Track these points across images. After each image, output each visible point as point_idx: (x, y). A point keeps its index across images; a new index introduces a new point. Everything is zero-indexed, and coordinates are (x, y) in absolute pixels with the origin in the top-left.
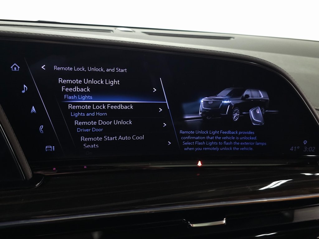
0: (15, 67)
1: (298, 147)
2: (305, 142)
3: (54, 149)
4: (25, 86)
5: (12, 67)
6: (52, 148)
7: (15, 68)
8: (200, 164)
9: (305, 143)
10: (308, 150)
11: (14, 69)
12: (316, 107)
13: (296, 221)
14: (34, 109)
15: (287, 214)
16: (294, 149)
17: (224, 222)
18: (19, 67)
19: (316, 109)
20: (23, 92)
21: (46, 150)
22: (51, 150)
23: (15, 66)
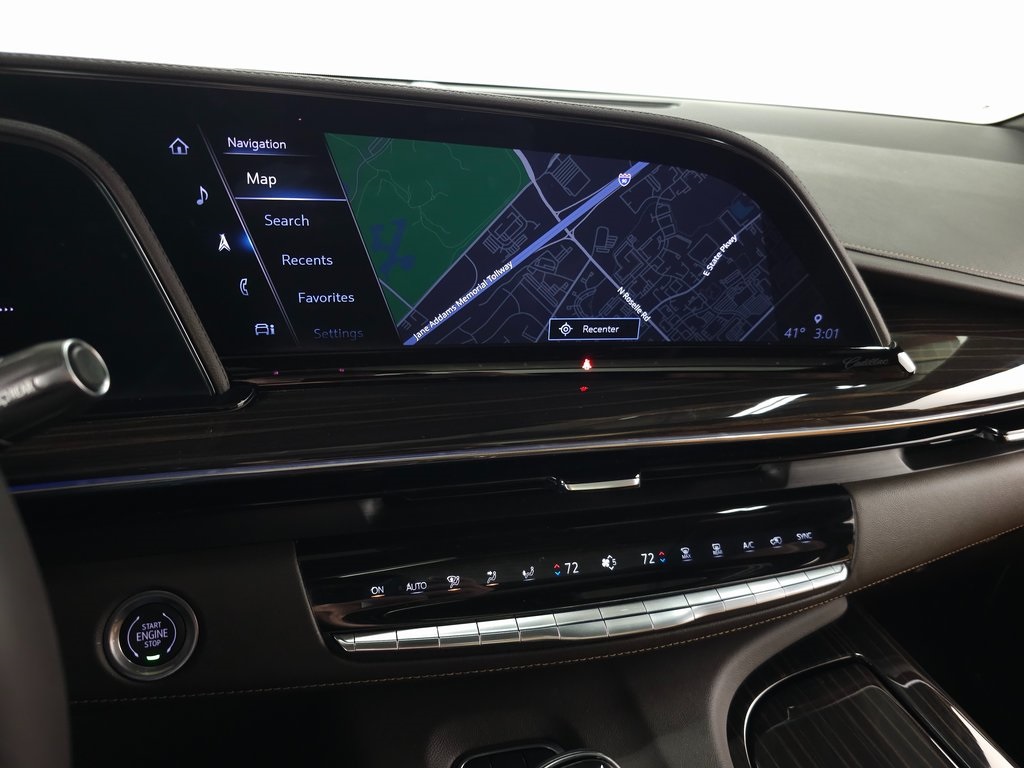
0: (179, 147)
1: (803, 330)
2: (818, 318)
3: (273, 330)
4: (202, 189)
5: (171, 146)
6: (269, 327)
7: (179, 149)
8: (587, 365)
9: (817, 321)
10: (824, 335)
11: (176, 150)
12: (847, 245)
13: (792, 485)
14: (225, 242)
15: (774, 472)
16: (793, 333)
17: (636, 481)
18: (187, 147)
19: (847, 249)
20: (200, 202)
21: (257, 334)
22: (267, 333)
23: (178, 144)
